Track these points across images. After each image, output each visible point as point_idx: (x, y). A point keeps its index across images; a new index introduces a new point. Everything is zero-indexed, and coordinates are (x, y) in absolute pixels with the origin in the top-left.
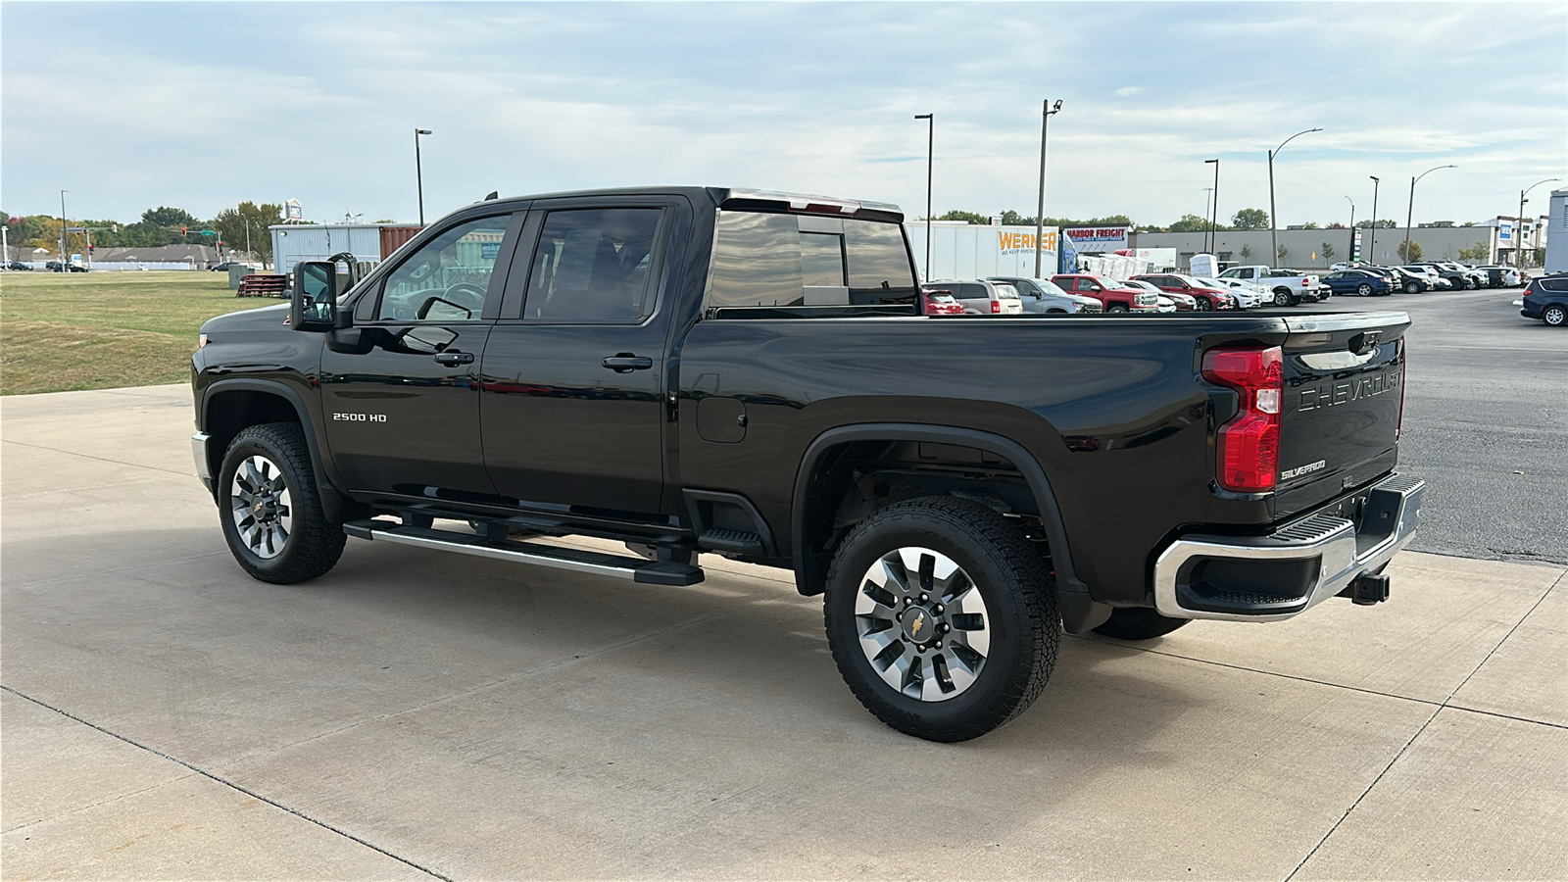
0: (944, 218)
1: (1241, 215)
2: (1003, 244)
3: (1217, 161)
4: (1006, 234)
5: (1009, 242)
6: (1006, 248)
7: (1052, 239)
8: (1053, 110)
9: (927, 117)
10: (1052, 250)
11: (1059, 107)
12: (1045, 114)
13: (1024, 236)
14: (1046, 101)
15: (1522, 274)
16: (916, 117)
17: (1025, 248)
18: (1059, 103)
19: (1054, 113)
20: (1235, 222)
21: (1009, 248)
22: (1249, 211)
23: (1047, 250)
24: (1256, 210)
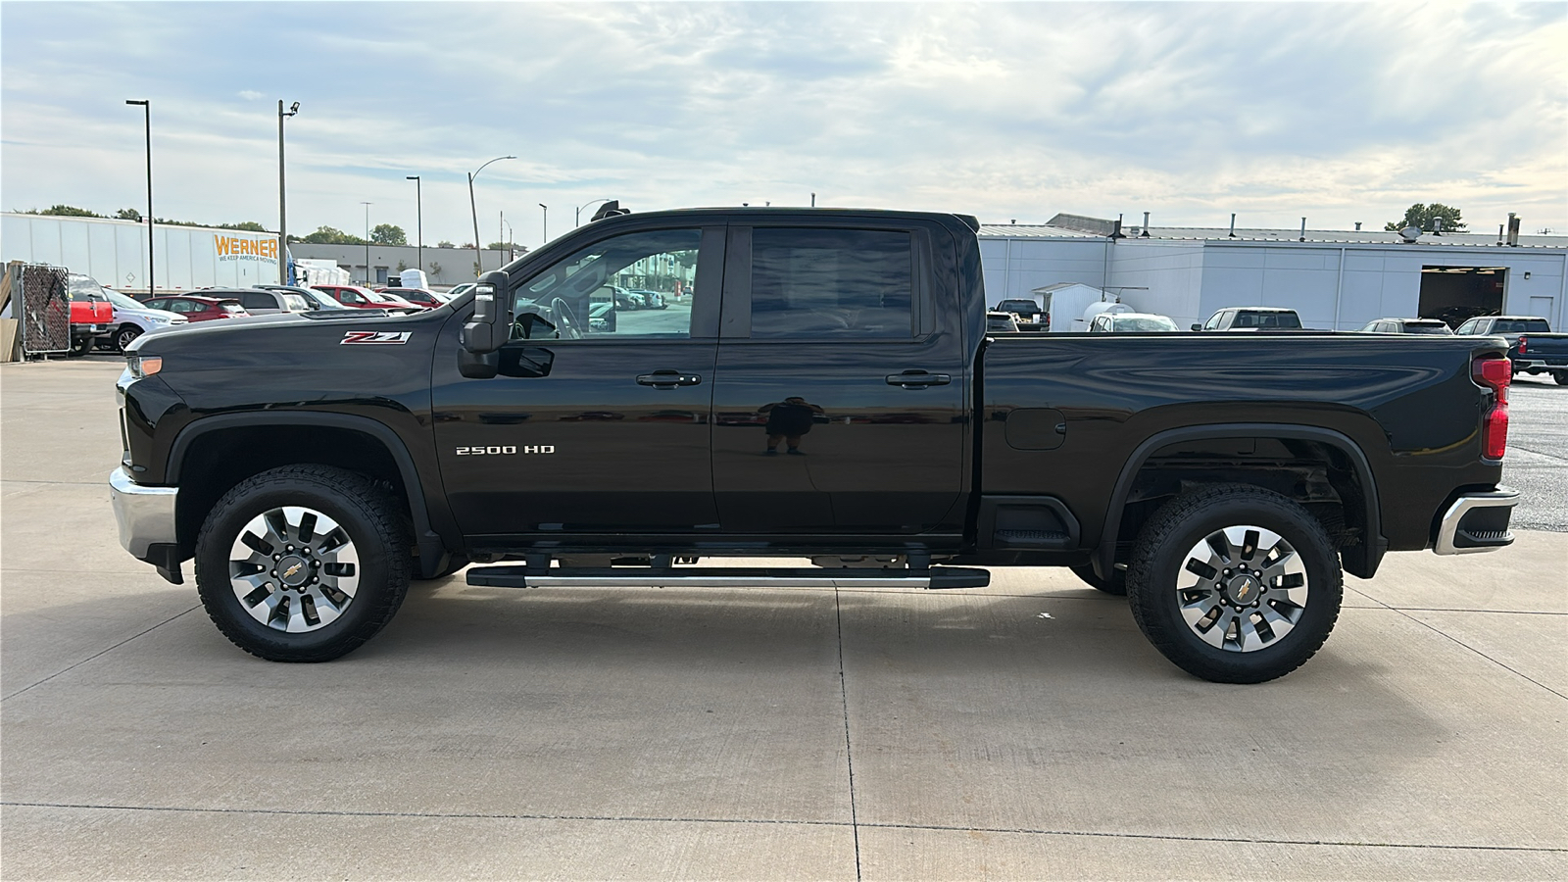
0: (43, 214)
1: (378, 230)
2: (220, 248)
3: (418, 178)
4: (223, 237)
5: (227, 246)
6: (223, 254)
7: (273, 246)
8: (290, 111)
9: (142, 103)
10: (273, 258)
11: (296, 110)
12: (281, 115)
13: (243, 241)
14: (281, 102)
15: (663, 298)
16: (128, 102)
17: (245, 254)
18: (296, 106)
19: (290, 115)
20: (373, 237)
21: (227, 254)
22: (386, 227)
23: (268, 258)
24: (392, 226)
